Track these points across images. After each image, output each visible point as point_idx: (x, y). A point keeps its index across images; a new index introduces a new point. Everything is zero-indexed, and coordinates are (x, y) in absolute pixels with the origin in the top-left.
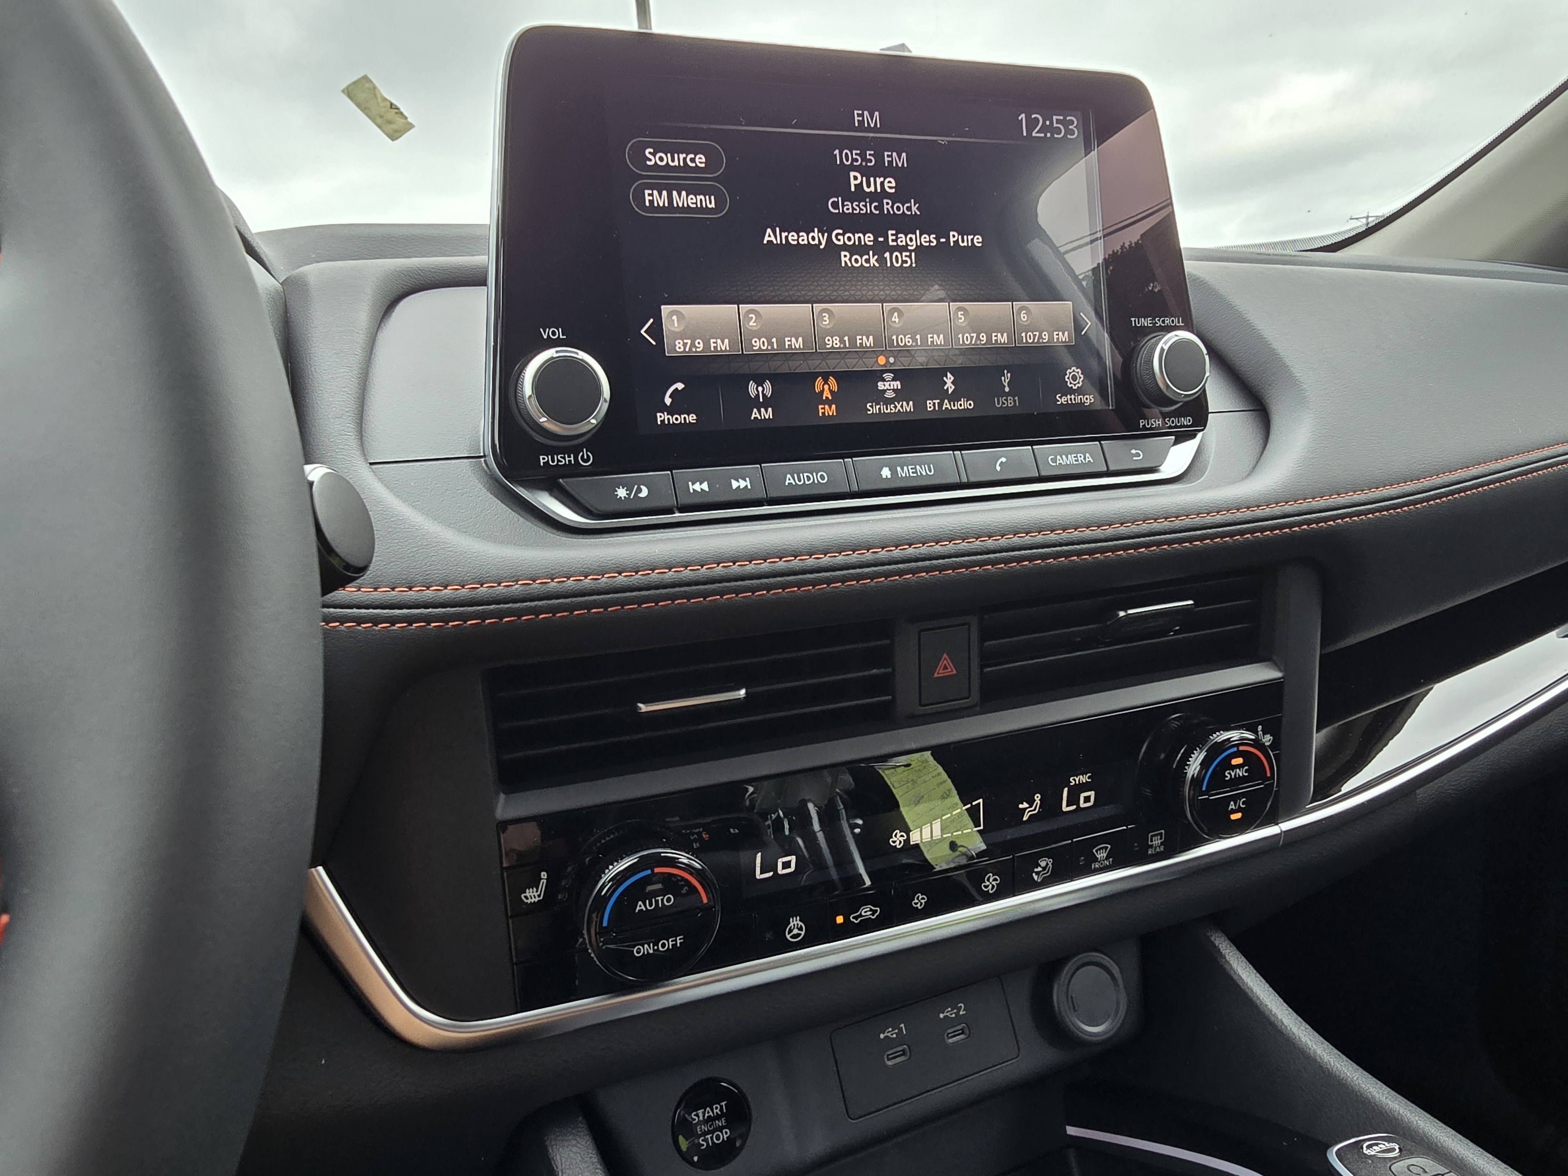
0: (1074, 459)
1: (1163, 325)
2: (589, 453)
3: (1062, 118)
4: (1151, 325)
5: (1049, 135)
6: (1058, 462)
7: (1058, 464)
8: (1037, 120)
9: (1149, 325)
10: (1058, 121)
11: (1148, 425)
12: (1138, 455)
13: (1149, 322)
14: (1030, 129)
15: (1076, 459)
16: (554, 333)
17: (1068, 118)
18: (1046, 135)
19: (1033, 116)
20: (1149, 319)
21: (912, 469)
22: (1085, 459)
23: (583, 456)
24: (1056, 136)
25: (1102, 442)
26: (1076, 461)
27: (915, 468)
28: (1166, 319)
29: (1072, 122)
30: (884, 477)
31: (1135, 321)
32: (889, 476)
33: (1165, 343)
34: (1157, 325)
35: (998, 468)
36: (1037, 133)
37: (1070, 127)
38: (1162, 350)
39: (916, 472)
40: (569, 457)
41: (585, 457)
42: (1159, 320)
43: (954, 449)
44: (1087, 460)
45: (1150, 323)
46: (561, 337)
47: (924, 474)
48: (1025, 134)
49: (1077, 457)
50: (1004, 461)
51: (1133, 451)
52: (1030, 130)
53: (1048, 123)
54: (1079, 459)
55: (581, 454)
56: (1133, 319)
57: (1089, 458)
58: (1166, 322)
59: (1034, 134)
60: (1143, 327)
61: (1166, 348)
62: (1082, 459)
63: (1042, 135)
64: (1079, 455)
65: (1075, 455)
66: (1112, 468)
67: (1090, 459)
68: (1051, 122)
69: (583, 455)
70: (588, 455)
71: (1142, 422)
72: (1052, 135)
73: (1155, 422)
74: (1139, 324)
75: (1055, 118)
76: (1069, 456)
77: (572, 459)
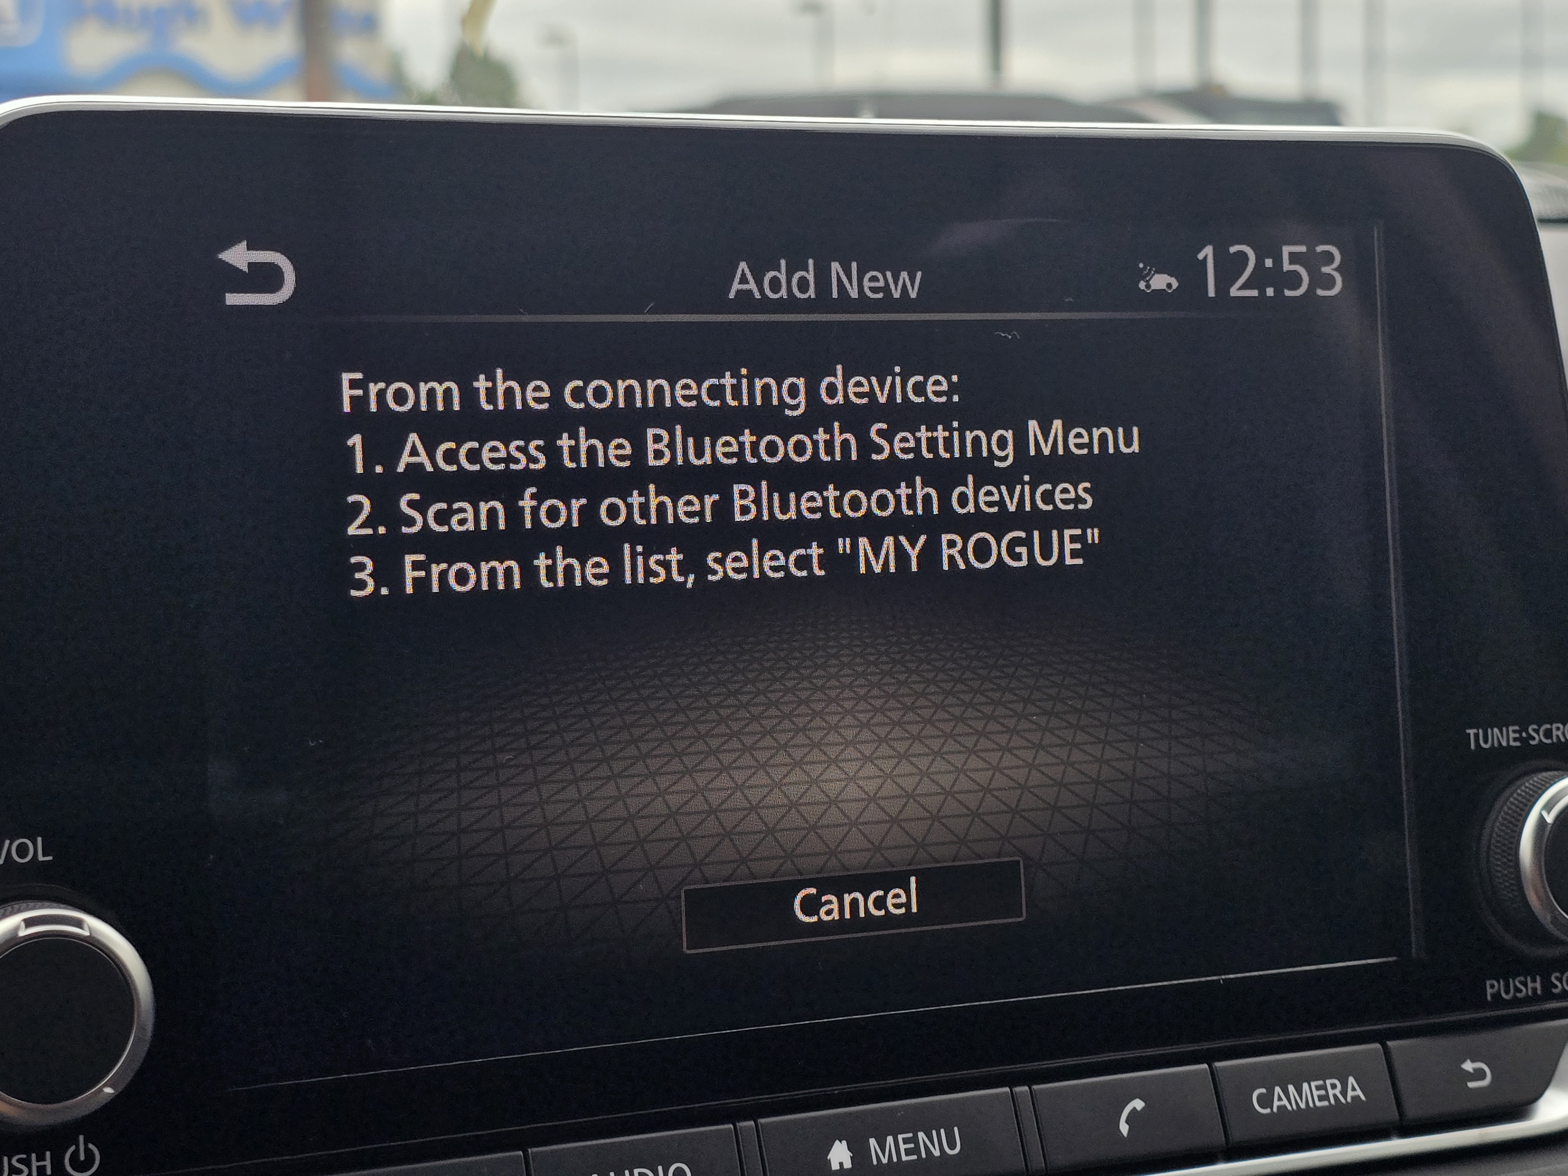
0: (1316, 1093)
1: (1548, 741)
2: (91, 1146)
3: (1302, 249)
4: (1518, 744)
5: (1270, 292)
6: (1276, 1103)
7: (1275, 1110)
8: (1243, 256)
9: (1512, 743)
10: (1294, 258)
11: (1507, 992)
12: (1479, 1075)
13: (1512, 735)
14: (1225, 279)
15: (1323, 1092)
16: (22, 851)
17: (1320, 248)
18: (1262, 292)
19: (1233, 249)
20: (1511, 728)
21: (905, 1141)
22: (1344, 1093)
23: (75, 1156)
24: (1288, 293)
25: (1389, 1043)
26: (1321, 1098)
27: (915, 1140)
28: (1555, 726)
29: (1328, 258)
30: (835, 1166)
31: (1477, 736)
32: (848, 1165)
33: (1548, 807)
34: (1532, 743)
35: (1124, 1128)
36: (1240, 288)
37: (1326, 270)
38: (1541, 820)
39: (916, 1151)
40: (41, 1158)
41: (82, 1158)
42: (1537, 731)
43: (1011, 1081)
44: (1350, 1094)
45: (1515, 740)
46: (41, 858)
47: (937, 1153)
48: (1211, 293)
49: (1324, 1087)
50: (1139, 1108)
51: (1468, 1066)
52: (1224, 283)
53: (1269, 263)
54: (1331, 1092)
55: (73, 1148)
56: (1472, 732)
57: (1355, 1091)
58: (1555, 733)
59: (1234, 292)
60: (1500, 751)
61: (1550, 819)
62: (1337, 1091)
63: (1254, 293)
64: (1328, 1082)
65: (1320, 1082)
66: (1413, 1111)
67: (1359, 1092)
68: (1278, 261)
69: (75, 1154)
70: (88, 1151)
71: (1492, 986)
72: (1279, 292)
73: (1525, 984)
74: (1486, 742)
75: (1286, 250)
76: (1305, 1086)
77: (47, 1163)
